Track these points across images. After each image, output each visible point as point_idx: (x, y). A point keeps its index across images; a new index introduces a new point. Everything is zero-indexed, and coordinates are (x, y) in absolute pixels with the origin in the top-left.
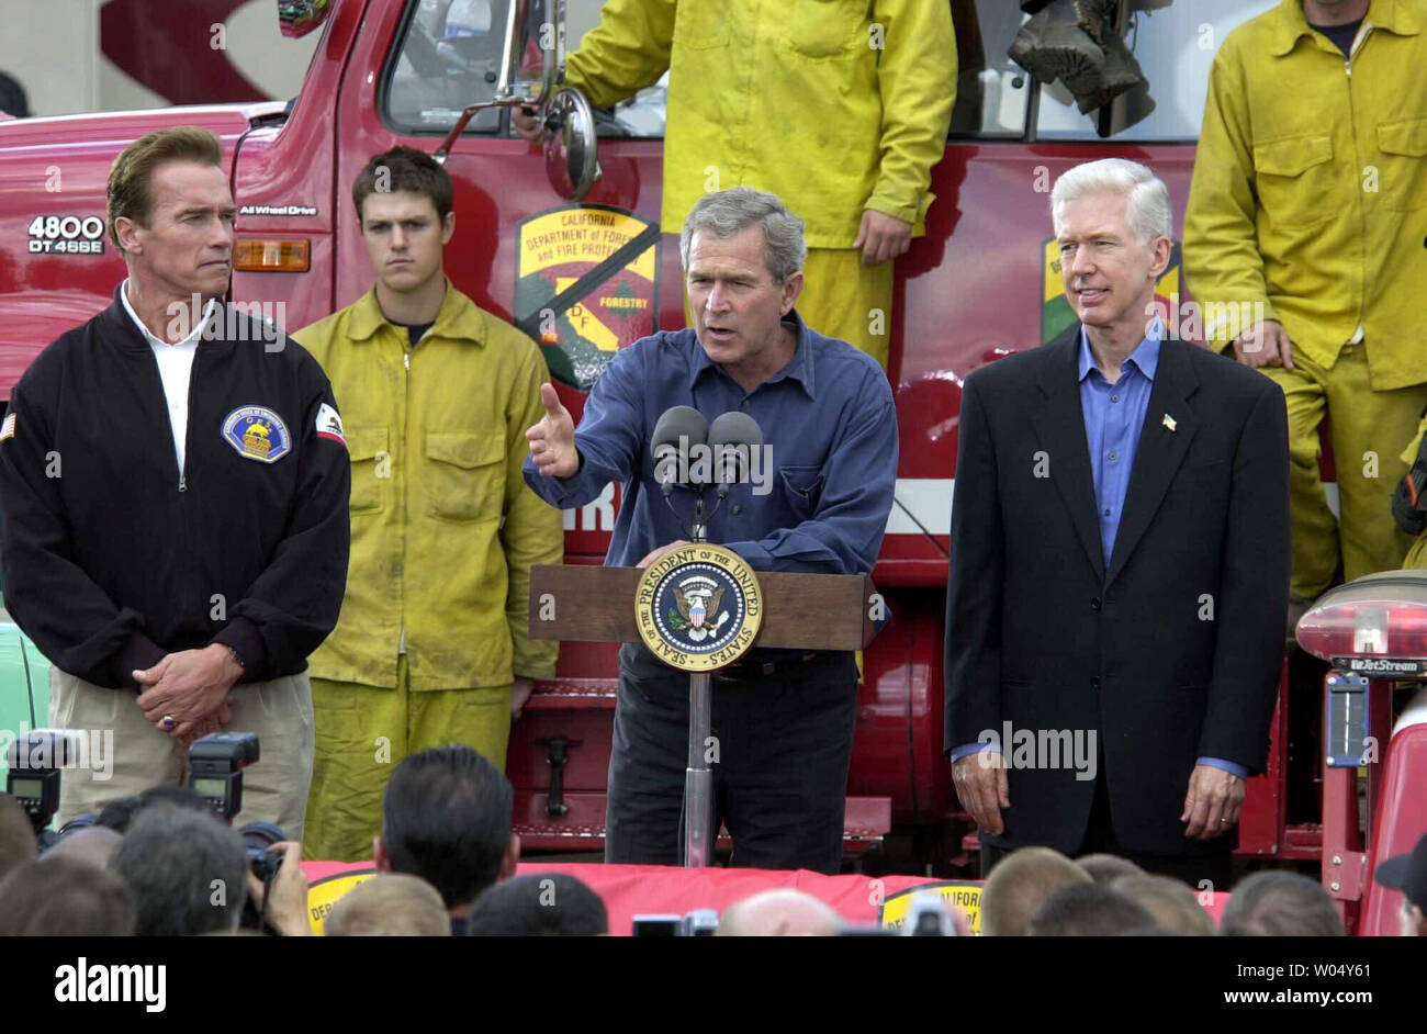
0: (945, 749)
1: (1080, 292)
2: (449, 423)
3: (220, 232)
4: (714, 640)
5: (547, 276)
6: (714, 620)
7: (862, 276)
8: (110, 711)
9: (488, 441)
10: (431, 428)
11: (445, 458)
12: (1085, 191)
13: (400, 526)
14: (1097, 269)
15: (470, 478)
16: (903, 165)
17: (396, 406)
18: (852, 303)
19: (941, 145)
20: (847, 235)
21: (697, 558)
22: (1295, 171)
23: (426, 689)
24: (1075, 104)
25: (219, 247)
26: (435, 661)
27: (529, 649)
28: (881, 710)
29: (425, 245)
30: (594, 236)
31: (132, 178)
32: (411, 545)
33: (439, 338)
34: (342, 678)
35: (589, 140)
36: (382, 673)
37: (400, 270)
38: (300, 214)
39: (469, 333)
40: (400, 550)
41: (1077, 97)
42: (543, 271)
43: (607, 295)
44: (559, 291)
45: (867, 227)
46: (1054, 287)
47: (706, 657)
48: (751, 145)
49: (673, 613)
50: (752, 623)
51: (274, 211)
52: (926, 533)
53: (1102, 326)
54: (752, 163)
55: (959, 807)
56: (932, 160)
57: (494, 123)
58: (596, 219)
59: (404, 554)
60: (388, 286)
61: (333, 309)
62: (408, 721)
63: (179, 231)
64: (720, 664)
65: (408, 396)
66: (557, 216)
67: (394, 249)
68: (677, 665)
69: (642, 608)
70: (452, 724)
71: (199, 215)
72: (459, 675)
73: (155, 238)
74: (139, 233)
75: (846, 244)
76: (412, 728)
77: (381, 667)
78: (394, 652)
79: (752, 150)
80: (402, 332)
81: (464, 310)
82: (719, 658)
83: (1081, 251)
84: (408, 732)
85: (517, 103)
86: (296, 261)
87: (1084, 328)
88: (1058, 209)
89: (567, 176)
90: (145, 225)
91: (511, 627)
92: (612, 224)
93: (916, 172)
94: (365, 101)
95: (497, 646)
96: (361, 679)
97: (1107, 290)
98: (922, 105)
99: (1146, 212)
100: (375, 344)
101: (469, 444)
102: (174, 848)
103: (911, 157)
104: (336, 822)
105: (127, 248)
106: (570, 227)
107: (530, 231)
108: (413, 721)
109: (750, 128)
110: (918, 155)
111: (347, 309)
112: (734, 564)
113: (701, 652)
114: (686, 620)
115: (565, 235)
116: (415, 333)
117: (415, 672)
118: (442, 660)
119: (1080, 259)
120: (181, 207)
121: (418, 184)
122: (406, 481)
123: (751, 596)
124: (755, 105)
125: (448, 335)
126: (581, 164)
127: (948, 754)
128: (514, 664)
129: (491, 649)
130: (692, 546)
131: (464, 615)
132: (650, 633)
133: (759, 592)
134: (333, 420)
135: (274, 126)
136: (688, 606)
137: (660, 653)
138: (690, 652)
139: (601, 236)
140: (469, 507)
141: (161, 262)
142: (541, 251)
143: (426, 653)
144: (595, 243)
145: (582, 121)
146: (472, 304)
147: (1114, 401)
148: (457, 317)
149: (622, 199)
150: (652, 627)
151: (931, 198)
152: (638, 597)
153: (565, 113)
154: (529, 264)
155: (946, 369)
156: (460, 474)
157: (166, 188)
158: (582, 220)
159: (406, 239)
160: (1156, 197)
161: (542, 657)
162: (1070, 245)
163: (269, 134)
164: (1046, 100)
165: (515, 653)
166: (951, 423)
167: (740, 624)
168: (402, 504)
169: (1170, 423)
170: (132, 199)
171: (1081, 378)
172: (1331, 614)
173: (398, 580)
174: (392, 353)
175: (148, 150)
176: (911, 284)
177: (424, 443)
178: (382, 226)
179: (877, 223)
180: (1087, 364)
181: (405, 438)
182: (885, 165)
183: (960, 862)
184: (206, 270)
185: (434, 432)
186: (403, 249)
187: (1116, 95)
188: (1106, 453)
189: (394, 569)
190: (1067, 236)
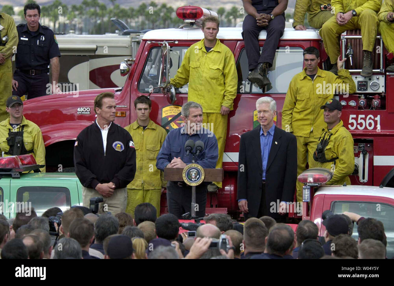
0: (237, 199)
1: (261, 120)
2: (150, 143)
3: (113, 110)
4: (196, 181)
5: (167, 117)
6: (196, 177)
7: (222, 117)
8: (92, 193)
9: (157, 146)
10: (147, 144)
11: (149, 149)
12: (263, 102)
13: (142, 161)
14: (265, 116)
15: (154, 153)
16: (229, 98)
17: (141, 140)
18: (220, 122)
19: (236, 94)
20: (219, 110)
21: (193, 166)
22: (303, 99)
23: (146, 189)
24: (259, 87)
25: (113, 113)
26: (148, 184)
27: (164, 182)
28: (225, 193)
29: (147, 112)
30: (175, 110)
31: (99, 101)
32: (144, 165)
33: (148, 128)
34: (132, 188)
35: (174, 94)
36: (139, 187)
37: (143, 117)
38: (124, 107)
39: (153, 128)
40: (142, 165)
41: (259, 86)
42: (166, 117)
43: (177, 120)
44: (169, 120)
45: (222, 109)
46: (255, 119)
47: (195, 183)
48: (202, 95)
49: (189, 176)
50: (203, 177)
51: (120, 106)
52: (233, 162)
53: (265, 126)
54: (202, 98)
55: (239, 210)
56: (234, 97)
57: (158, 91)
58: (175, 107)
59: (143, 166)
60: (140, 120)
61: (130, 124)
62: (143, 195)
63: (107, 110)
64: (197, 185)
65: (143, 139)
66: (169, 107)
67: (142, 113)
68: (190, 185)
69: (184, 175)
70: (151, 195)
71: (110, 107)
72: (152, 187)
73: (103, 111)
74: (100, 110)
75: (219, 112)
76: (144, 196)
77: (139, 186)
78: (141, 183)
79: (202, 96)
80: (142, 128)
81: (153, 123)
82: (197, 184)
83: (262, 113)
84: (143, 197)
85: (161, 87)
86: (124, 115)
87: (261, 126)
88: (257, 105)
89: (170, 100)
90: (101, 109)
91: (161, 178)
92: (178, 108)
93: (231, 99)
94: (136, 87)
95: (159, 182)
96: (136, 188)
97: (266, 120)
98: (233, 87)
99: (273, 106)
100: (137, 129)
101: (154, 147)
102: (108, 221)
103: (230, 97)
104: (131, 213)
105: (98, 113)
106: (171, 109)
107: (164, 109)
108: (145, 194)
109: (202, 92)
110: (232, 96)
111: (132, 124)
112: (200, 167)
113: (194, 183)
114: (191, 177)
115: (170, 110)
116: (144, 128)
117: (145, 186)
118: (149, 184)
119: (262, 114)
120: (107, 105)
121: (147, 102)
122: (143, 153)
123: (203, 173)
124: (203, 88)
125: (150, 128)
126: (173, 98)
127: (238, 201)
128: (162, 185)
129: (158, 182)
130: (192, 164)
131: (153, 176)
132: (185, 179)
133: (204, 172)
134: (132, 144)
135: (119, 92)
136: (192, 175)
137: (187, 183)
138: (192, 183)
139: (176, 110)
140: (154, 158)
141: (104, 115)
142: (166, 113)
143: (146, 183)
144: (175, 111)
145: (173, 90)
146: (154, 123)
147: (266, 139)
148: (151, 125)
149: (180, 104)
150: (185, 178)
151: (233, 104)
152: (183, 173)
153: (170, 89)
154: (164, 115)
155: (237, 133)
156: (152, 152)
157: (105, 102)
158: (173, 107)
159: (144, 112)
160: (274, 104)
161: (166, 184)
162: (260, 112)
163: (119, 93)
164: (253, 86)
165: (162, 183)
166: (238, 142)
167: (201, 178)
168: (142, 157)
169: (276, 143)
170: (98, 104)
171: (260, 135)
172: (303, 175)
173: (142, 170)
174: (140, 131)
175: (101, 96)
176: (231, 119)
177: (146, 147)
178: (140, 109)
179: (224, 108)
180: (261, 133)
181: (142, 146)
182: (225, 98)
183: (239, 219)
184: (111, 117)
185: (148, 145)
186: (144, 113)
187: (265, 86)
188: (265, 148)
189: (141, 169)
190: (259, 110)
